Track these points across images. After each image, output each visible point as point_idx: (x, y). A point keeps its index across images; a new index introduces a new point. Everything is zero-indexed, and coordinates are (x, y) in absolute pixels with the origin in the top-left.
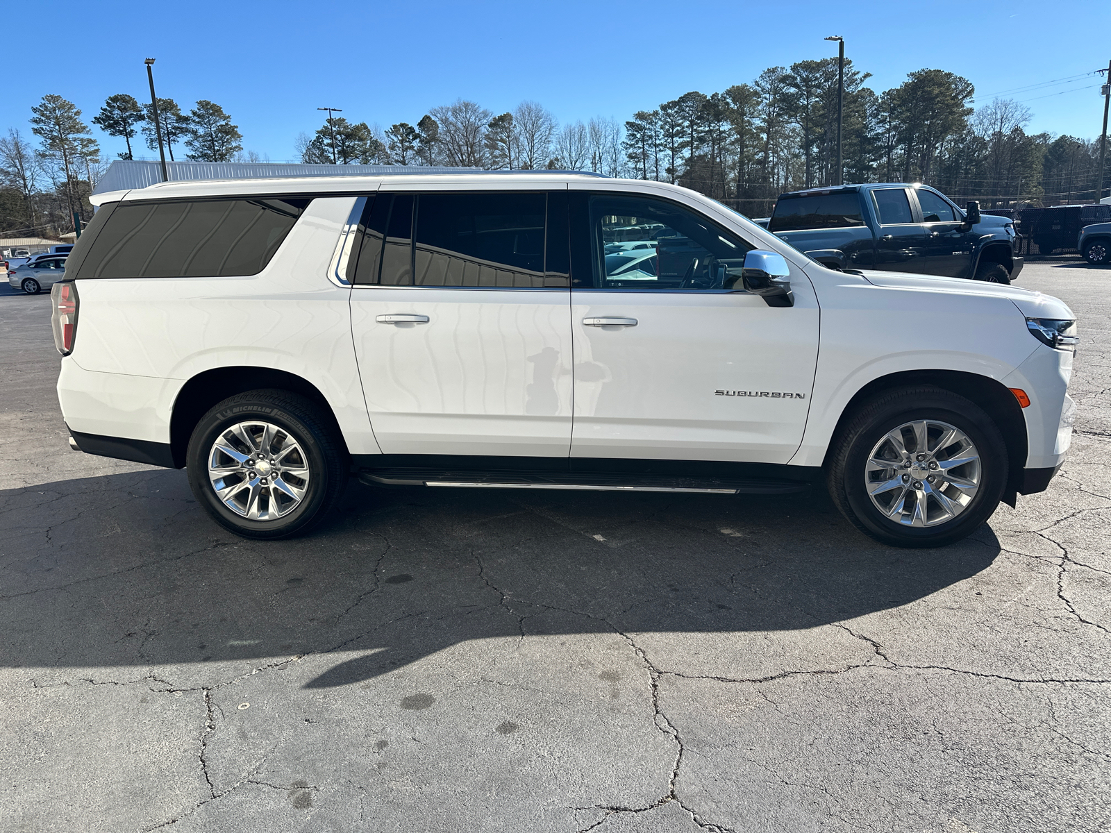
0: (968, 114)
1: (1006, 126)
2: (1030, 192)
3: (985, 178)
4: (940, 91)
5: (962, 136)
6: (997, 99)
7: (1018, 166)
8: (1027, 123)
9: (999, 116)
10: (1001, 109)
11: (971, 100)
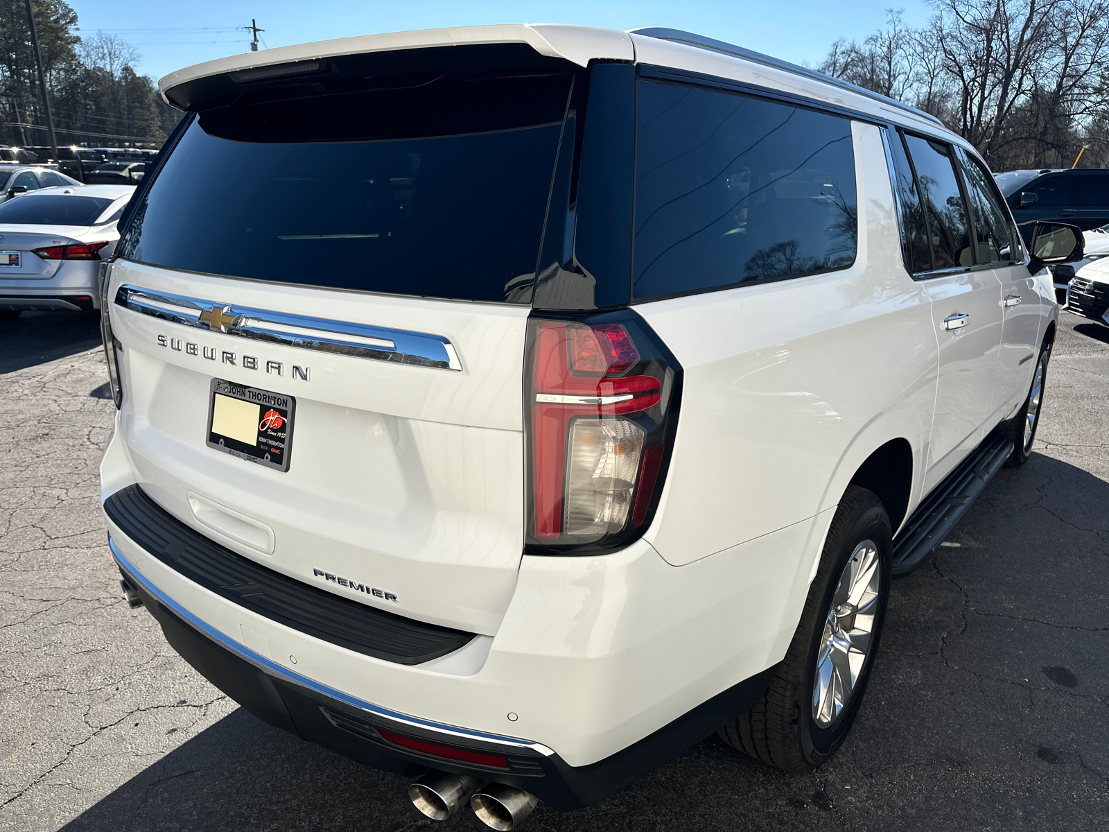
0: (75, 42)
1: (116, 62)
2: (153, 136)
3: (108, 116)
4: (39, 10)
5: (72, 66)
6: (100, 32)
7: (136, 107)
8: (136, 63)
9: (106, 51)
10: (107, 44)
11: (75, 27)
